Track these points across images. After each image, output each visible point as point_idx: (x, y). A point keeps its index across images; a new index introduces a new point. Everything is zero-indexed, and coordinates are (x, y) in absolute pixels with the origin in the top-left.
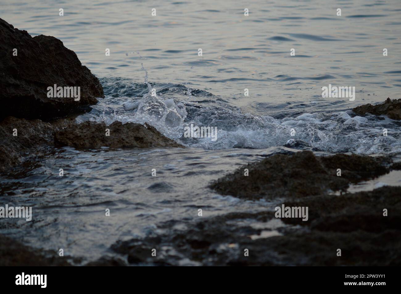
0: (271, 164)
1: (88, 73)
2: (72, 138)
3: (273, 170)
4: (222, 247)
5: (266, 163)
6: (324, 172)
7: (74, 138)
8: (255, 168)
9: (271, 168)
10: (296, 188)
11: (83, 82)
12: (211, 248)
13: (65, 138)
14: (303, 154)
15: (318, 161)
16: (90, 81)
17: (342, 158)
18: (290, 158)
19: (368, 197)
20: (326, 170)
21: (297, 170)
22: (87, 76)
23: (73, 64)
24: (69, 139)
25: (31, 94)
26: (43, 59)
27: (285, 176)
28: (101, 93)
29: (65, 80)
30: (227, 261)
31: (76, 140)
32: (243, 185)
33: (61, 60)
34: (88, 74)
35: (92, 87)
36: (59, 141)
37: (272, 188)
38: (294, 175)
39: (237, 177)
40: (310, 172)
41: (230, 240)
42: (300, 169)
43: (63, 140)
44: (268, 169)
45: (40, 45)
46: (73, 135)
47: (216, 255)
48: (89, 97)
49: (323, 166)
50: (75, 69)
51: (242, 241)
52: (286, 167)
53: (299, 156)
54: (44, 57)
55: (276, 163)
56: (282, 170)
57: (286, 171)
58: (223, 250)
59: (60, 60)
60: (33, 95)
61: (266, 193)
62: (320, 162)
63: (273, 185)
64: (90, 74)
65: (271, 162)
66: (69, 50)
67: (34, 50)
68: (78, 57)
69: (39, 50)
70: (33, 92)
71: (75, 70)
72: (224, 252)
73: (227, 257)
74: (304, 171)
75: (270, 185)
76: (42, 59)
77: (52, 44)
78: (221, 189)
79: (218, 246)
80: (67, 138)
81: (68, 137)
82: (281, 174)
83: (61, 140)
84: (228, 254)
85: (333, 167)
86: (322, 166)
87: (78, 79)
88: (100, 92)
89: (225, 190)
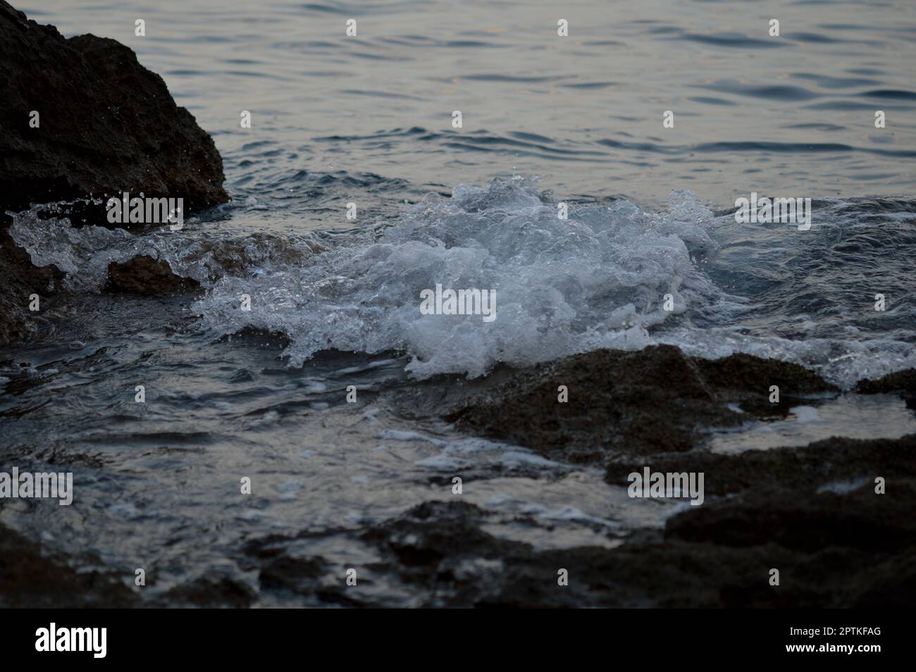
0: (587, 371)
1: (190, 123)
2: (148, 278)
3: (591, 384)
4: (467, 567)
5: (576, 368)
6: (702, 395)
7: (151, 279)
8: (551, 378)
9: (588, 379)
10: (640, 430)
11: (176, 147)
12: (442, 567)
13: (132, 280)
14: (659, 352)
15: (693, 371)
16: (194, 142)
17: (745, 364)
18: (629, 359)
19: (797, 461)
20: (708, 390)
21: (644, 388)
22: (187, 130)
23: (156, 104)
24: (142, 281)
25: (61, 174)
26: (90, 93)
27: (616, 399)
28: (217, 169)
29: (137, 141)
30: (477, 600)
31: (155, 284)
32: (522, 416)
33: (131, 96)
34: (190, 127)
35: (199, 156)
36: (118, 283)
37: (587, 424)
38: (638, 400)
39: (510, 397)
40: (673, 393)
41: (486, 551)
42: (650, 388)
43: (127, 283)
44: (580, 381)
45: (84, 61)
46: (150, 271)
47: (452, 584)
48: (190, 181)
49: (702, 382)
50: (162, 115)
51: (512, 553)
52: (621, 381)
53: (649, 356)
54: (92, 88)
55: (600, 370)
56: (610, 386)
57: (619, 389)
58: (468, 574)
59: (128, 96)
60: (64, 177)
61: (574, 436)
62: (697, 371)
63: (589, 419)
64: (194, 127)
65: (588, 367)
66: (149, 72)
67: (71, 72)
68: (168, 88)
69: (81, 73)
70: (64, 168)
71: (161, 118)
72: (471, 579)
73: (476, 591)
74: (660, 393)
75: (583, 418)
76: (88, 93)
77: (111, 57)
78: (473, 423)
79: (458, 563)
80: (135, 278)
81: (139, 276)
82: (609, 396)
83: (122, 282)
84: (480, 585)
85: (725, 382)
86: (699, 382)
87: (167, 139)
88: (214, 168)
89: (483, 424)
